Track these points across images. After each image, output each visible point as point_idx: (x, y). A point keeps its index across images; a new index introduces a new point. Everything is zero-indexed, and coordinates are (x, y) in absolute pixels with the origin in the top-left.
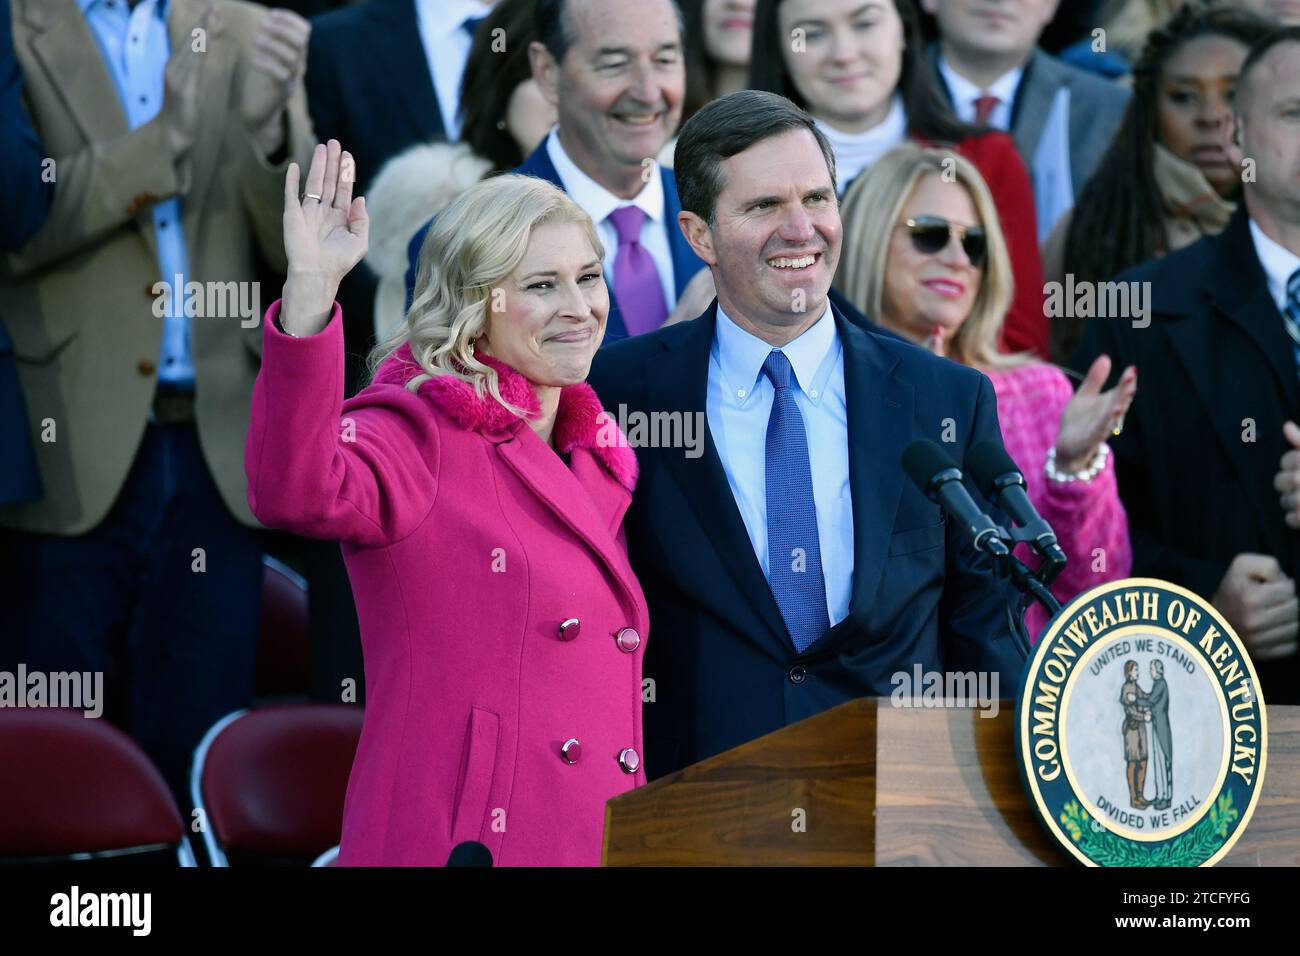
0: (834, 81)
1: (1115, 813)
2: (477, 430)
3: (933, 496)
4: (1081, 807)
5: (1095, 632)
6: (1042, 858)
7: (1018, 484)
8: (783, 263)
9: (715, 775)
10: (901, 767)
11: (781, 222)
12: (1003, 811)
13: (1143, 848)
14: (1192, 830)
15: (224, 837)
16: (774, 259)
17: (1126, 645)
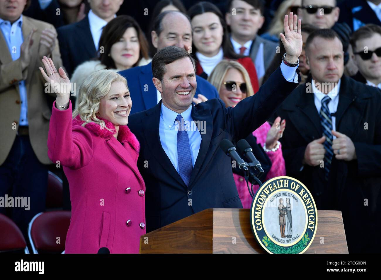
0: (204, 43)
1: (277, 239)
2: (101, 137)
3: (228, 154)
4: (268, 237)
5: (271, 191)
6: (257, 251)
7: (251, 151)
8: (181, 93)
9: (169, 229)
10: (220, 227)
11: (181, 82)
12: (247, 239)
13: (284, 248)
14: (297, 243)
15: (37, 246)
16: (179, 92)
17: (280, 194)
